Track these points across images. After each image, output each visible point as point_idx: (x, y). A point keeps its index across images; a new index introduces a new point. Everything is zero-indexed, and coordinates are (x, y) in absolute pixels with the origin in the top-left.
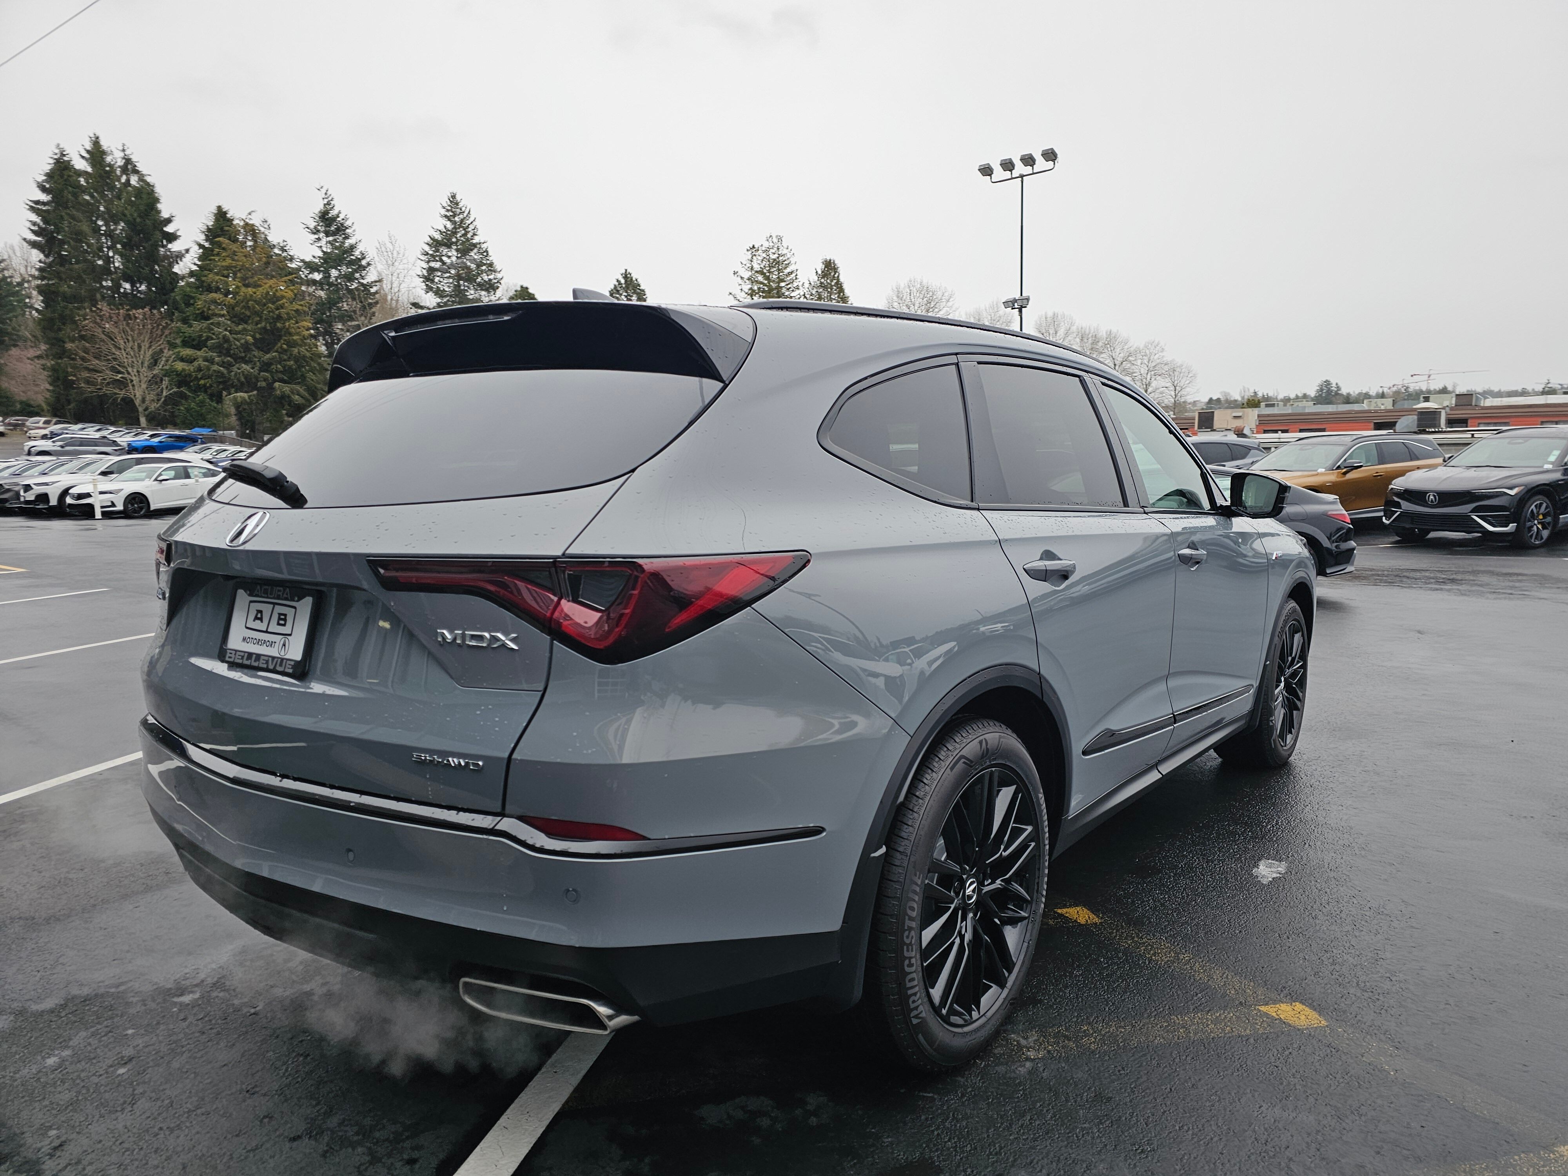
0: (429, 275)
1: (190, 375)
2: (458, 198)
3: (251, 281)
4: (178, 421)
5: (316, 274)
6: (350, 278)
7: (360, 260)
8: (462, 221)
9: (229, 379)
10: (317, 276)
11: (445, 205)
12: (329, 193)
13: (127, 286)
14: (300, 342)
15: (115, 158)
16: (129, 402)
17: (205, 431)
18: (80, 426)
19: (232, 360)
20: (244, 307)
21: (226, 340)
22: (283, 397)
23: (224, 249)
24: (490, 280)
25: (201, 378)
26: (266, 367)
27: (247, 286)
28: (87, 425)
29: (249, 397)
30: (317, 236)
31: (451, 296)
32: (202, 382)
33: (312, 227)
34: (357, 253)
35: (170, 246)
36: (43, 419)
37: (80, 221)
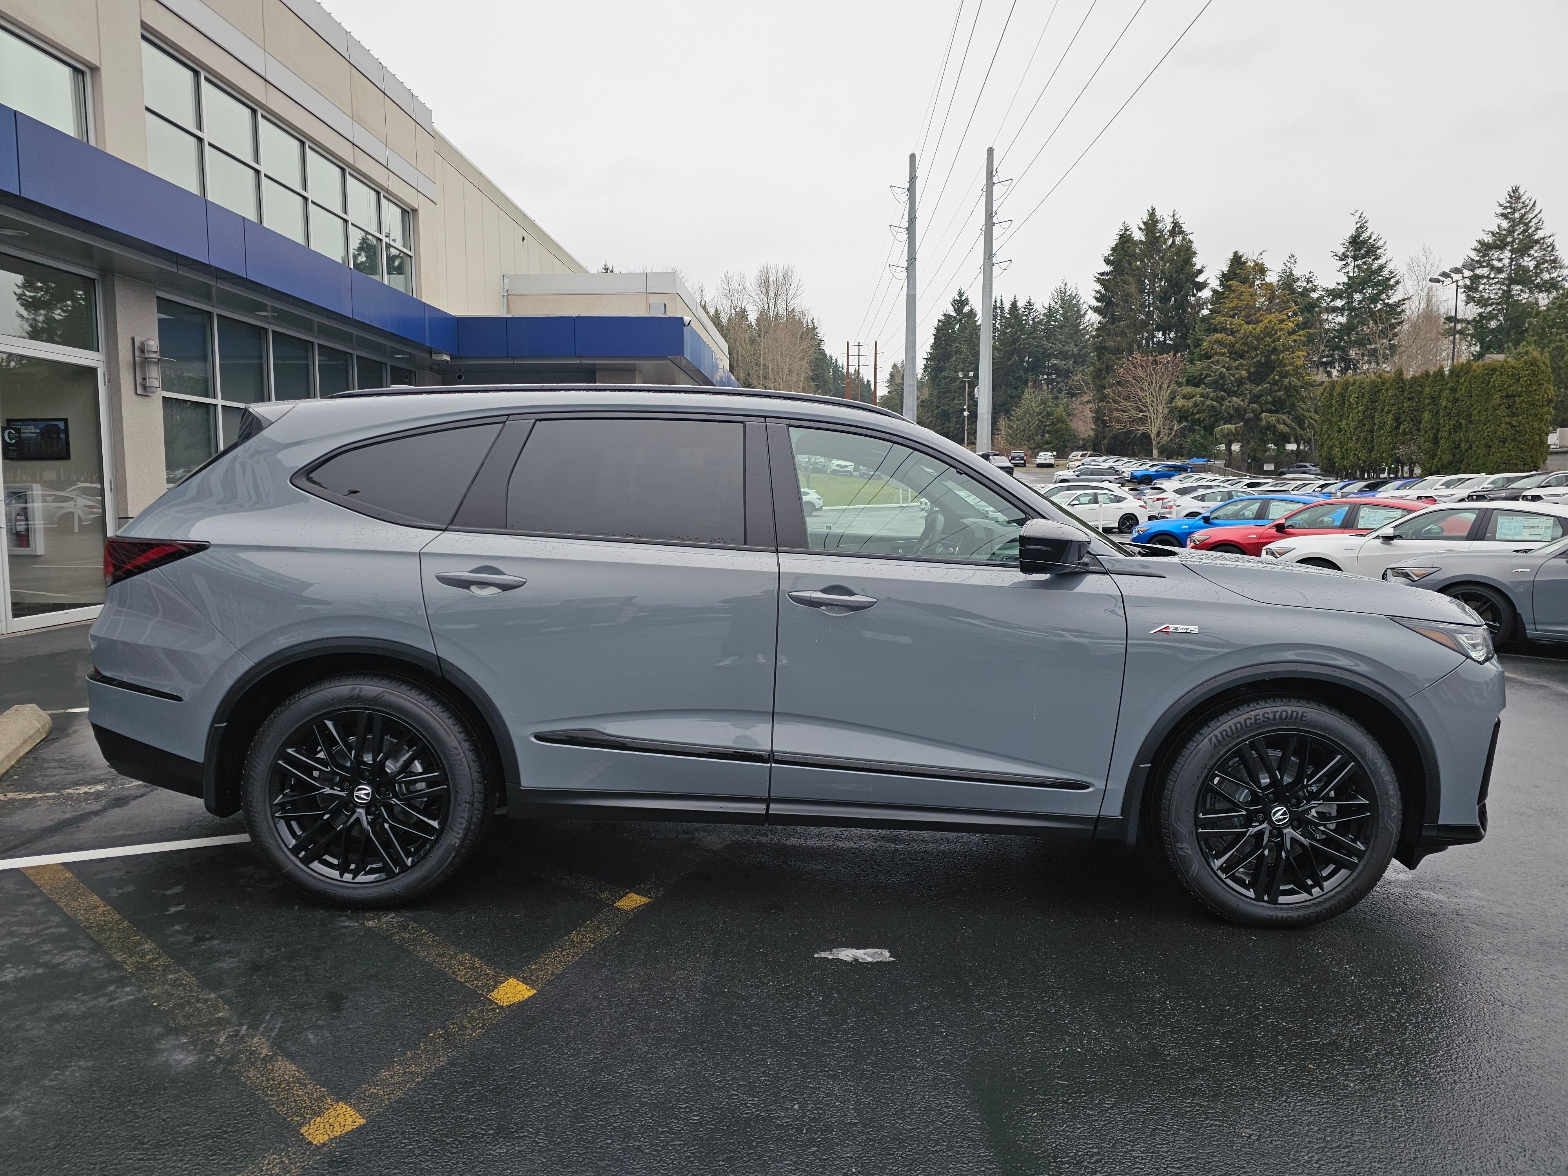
0: (1472, 282)
1: (1188, 411)
2: (1521, 191)
3: (1253, 317)
4: (1185, 452)
5: (1339, 300)
6: (1374, 299)
7: (1389, 279)
8: (1522, 217)
9: (1220, 412)
10: (1339, 303)
11: (1503, 202)
12: (1363, 216)
13: (1160, 335)
14: (1292, 372)
15: (1166, 225)
16: (1146, 437)
17: (1199, 461)
18: (1104, 458)
19: (1225, 395)
20: (1243, 344)
21: (1222, 376)
22: (1269, 427)
23: (1233, 291)
24: (1552, 279)
25: (1197, 413)
26: (1255, 399)
27: (1248, 323)
28: (1109, 457)
29: (1236, 428)
30: (1344, 262)
31: (1497, 304)
32: (1197, 416)
33: (1340, 253)
34: (1385, 273)
35: (1199, 294)
36: (1081, 453)
37: (1130, 284)
